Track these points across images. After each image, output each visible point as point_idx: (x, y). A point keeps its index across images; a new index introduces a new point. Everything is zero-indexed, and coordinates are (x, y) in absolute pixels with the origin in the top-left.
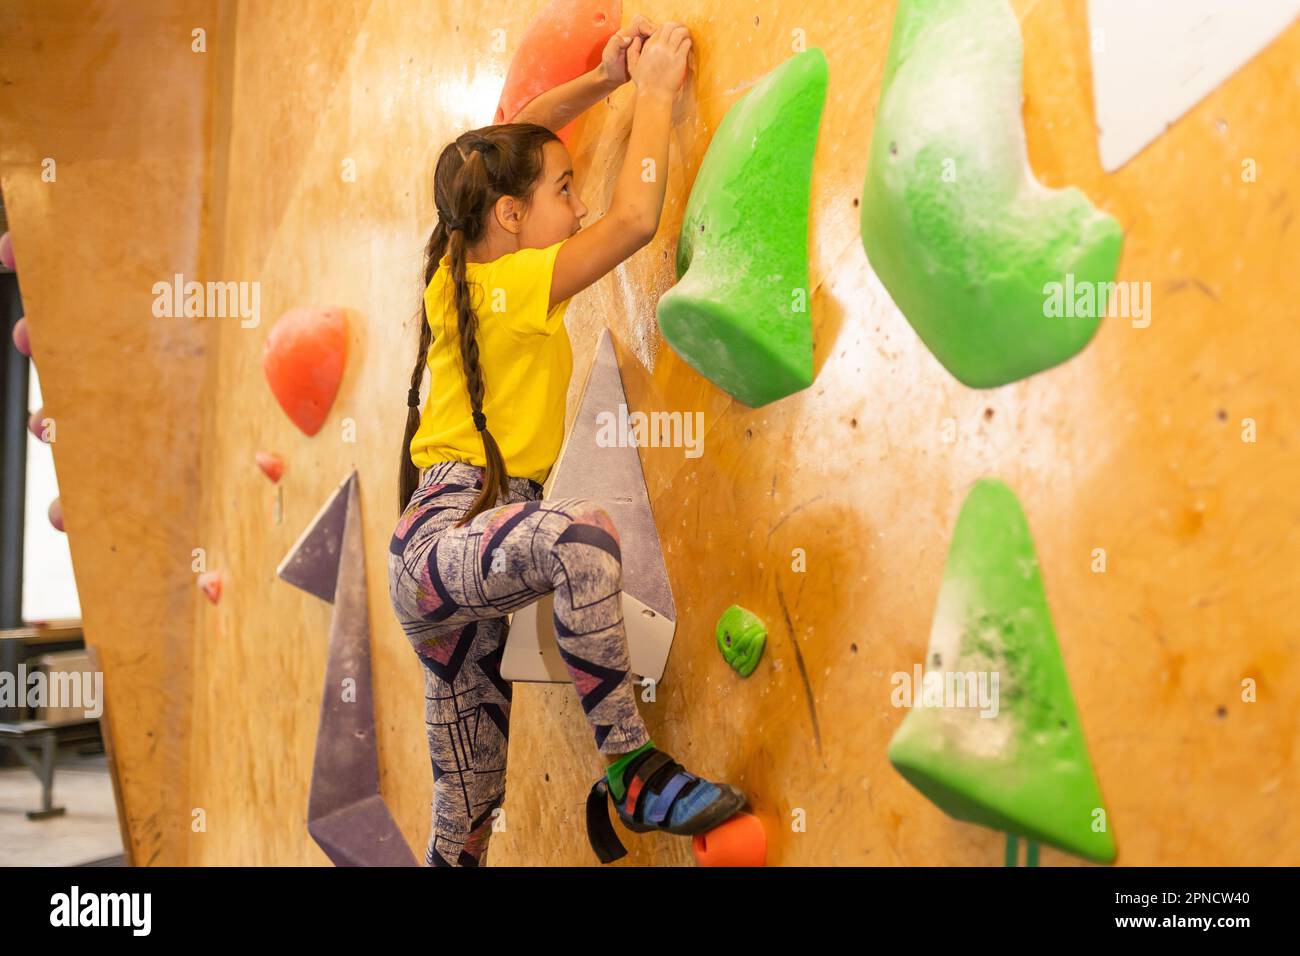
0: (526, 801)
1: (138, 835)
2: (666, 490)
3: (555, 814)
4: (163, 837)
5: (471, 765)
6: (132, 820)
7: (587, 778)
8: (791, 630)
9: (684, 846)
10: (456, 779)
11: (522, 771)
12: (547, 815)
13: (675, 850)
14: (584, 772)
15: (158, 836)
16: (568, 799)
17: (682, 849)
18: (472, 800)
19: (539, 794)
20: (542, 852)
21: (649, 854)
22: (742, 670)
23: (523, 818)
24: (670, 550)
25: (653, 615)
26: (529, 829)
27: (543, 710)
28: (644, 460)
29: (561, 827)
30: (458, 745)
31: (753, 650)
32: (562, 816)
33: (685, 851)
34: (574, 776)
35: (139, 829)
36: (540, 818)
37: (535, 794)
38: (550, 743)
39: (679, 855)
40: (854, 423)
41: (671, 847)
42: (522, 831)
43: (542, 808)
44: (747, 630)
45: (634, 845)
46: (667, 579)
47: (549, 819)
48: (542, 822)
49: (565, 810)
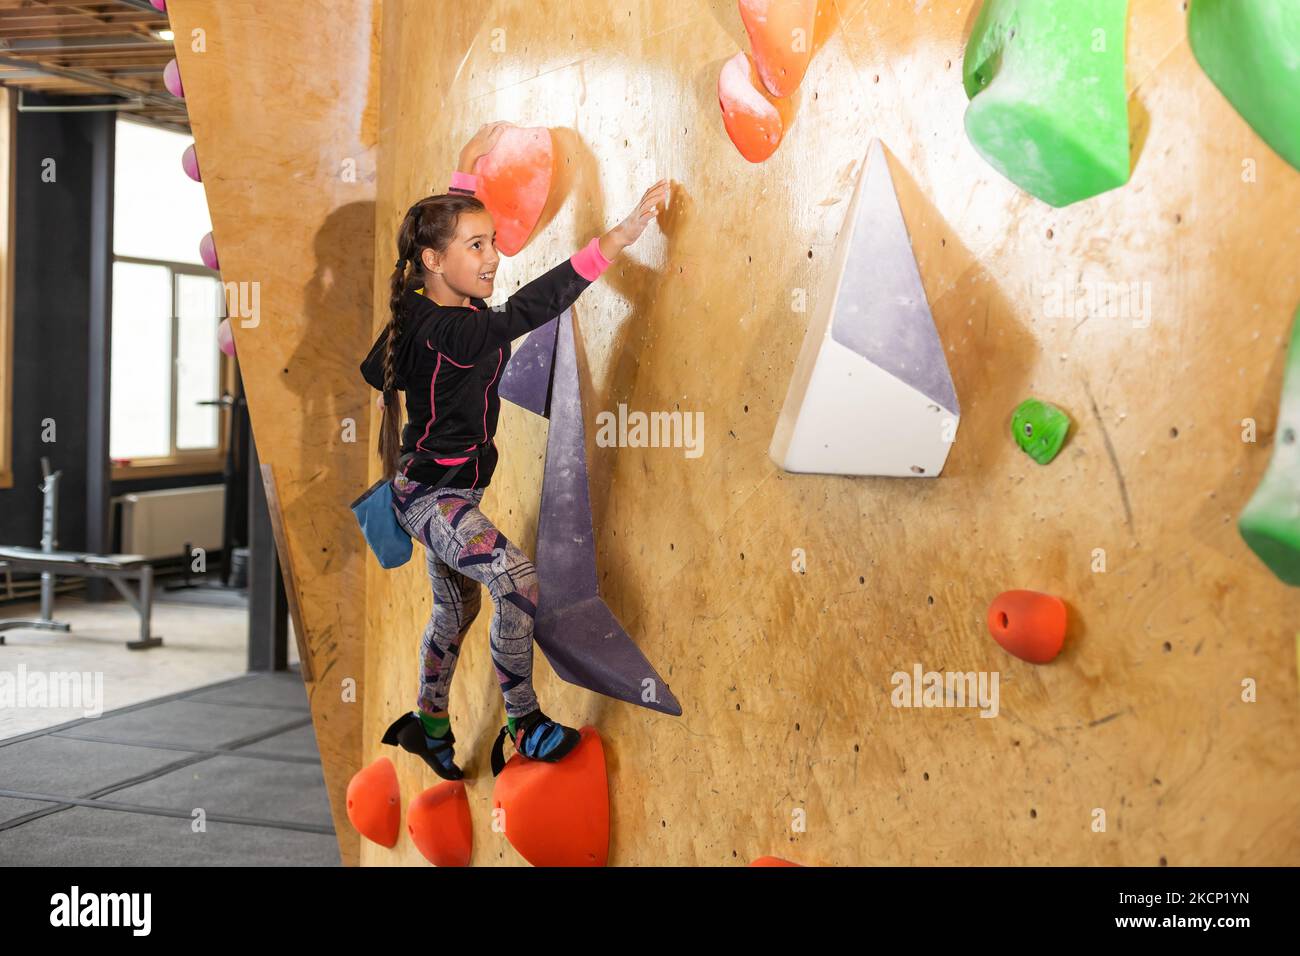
0: (777, 593)
1: (314, 646)
2: (948, 291)
3: (812, 604)
4: (339, 647)
5: (460, 599)
6: (308, 631)
7: (850, 568)
8: (1099, 419)
9: (967, 627)
10: (451, 607)
11: (772, 564)
12: (802, 606)
13: (957, 631)
14: (847, 563)
15: (334, 646)
16: (828, 589)
17: (964, 630)
18: (461, 618)
19: (792, 587)
20: (795, 640)
21: (924, 637)
22: (1041, 458)
23: (773, 609)
24: (952, 348)
25: (938, 410)
26: (781, 620)
27: (797, 507)
28: (921, 264)
29: (820, 616)
30: (452, 589)
31: (1055, 440)
32: (821, 607)
33: (968, 632)
34: (835, 568)
35: (314, 640)
36: (794, 608)
37: (787, 586)
38: (805, 538)
39: (962, 635)
40: (1179, 219)
41: (952, 629)
42: (773, 622)
43: (796, 599)
44: (1050, 420)
45: (908, 629)
46: (949, 376)
47: (804, 610)
48: (797, 613)
49: (824, 600)
